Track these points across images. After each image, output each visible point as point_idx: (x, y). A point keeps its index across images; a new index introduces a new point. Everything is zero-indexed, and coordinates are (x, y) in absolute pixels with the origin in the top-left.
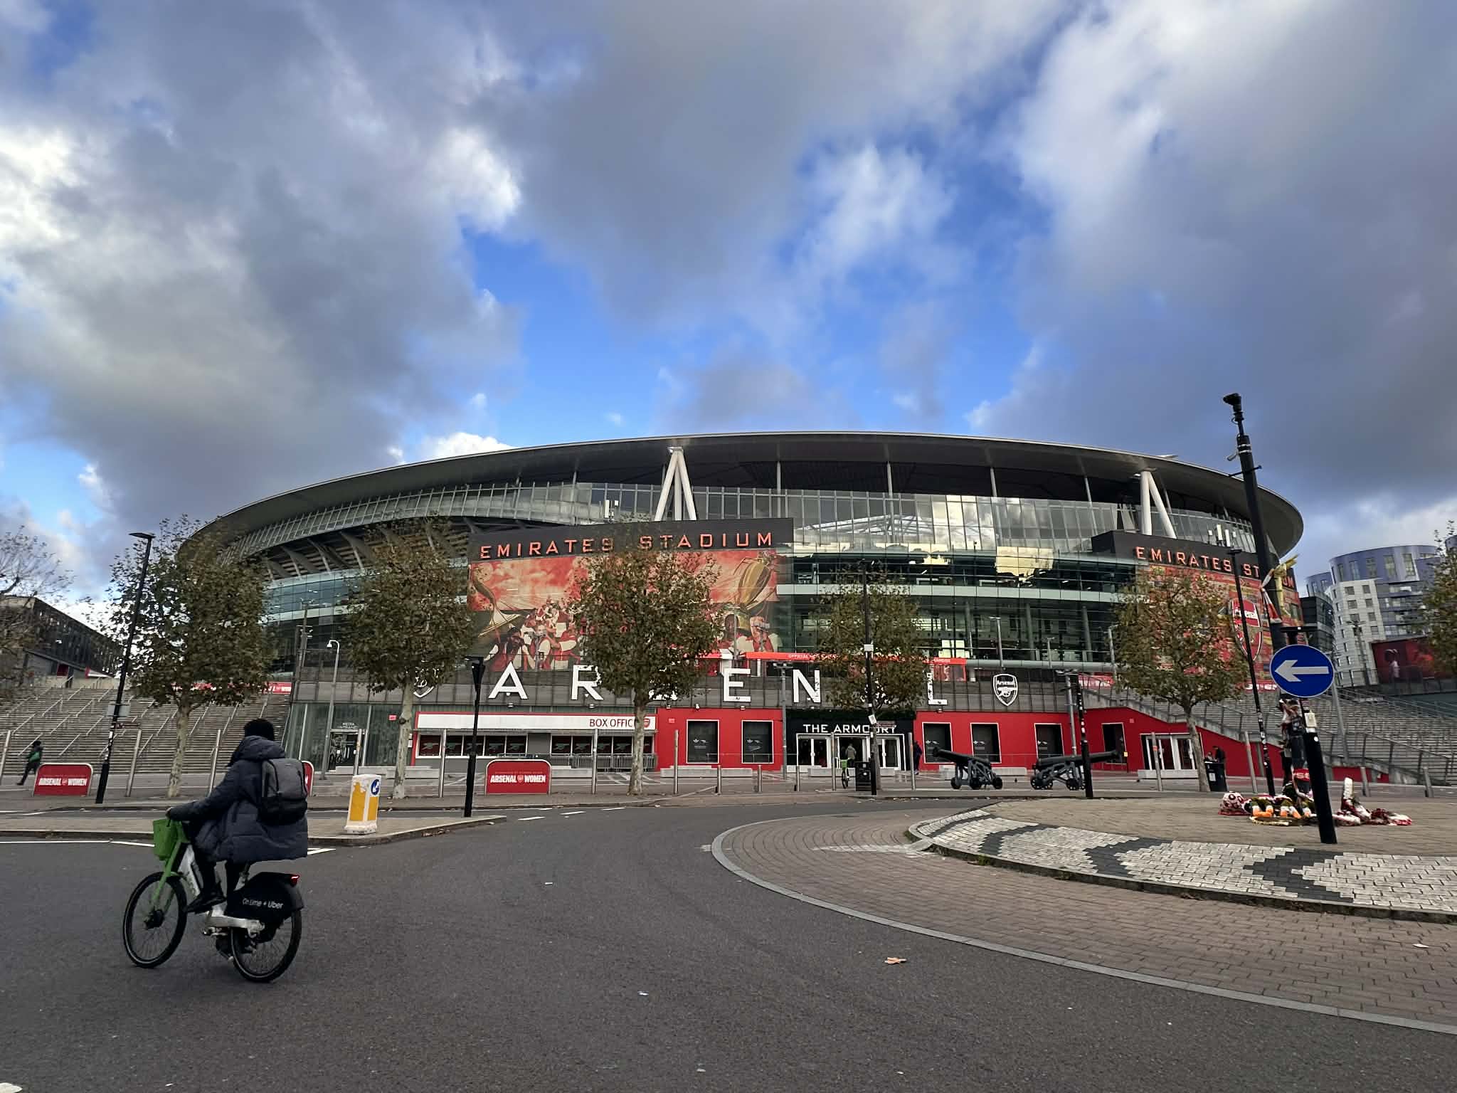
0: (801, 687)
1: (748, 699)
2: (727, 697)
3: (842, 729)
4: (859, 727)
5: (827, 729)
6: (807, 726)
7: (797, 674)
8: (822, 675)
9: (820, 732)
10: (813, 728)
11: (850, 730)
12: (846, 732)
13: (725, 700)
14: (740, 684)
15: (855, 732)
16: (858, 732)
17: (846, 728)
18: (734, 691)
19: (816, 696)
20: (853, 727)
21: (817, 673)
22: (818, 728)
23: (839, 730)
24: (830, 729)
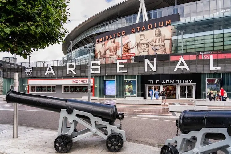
0: (148, 66)
1: (126, 71)
2: (118, 71)
3: (166, 82)
4: (174, 81)
5: (159, 82)
6: (150, 81)
7: (146, 60)
8: (157, 60)
9: (156, 83)
10: (153, 82)
11: (170, 82)
12: (168, 83)
13: (117, 72)
14: (123, 66)
15: (172, 83)
16: (173, 83)
17: (168, 81)
18: (121, 69)
19: (154, 69)
20: (171, 81)
21: (155, 59)
22: (155, 82)
23: (165, 82)
24: (160, 82)
